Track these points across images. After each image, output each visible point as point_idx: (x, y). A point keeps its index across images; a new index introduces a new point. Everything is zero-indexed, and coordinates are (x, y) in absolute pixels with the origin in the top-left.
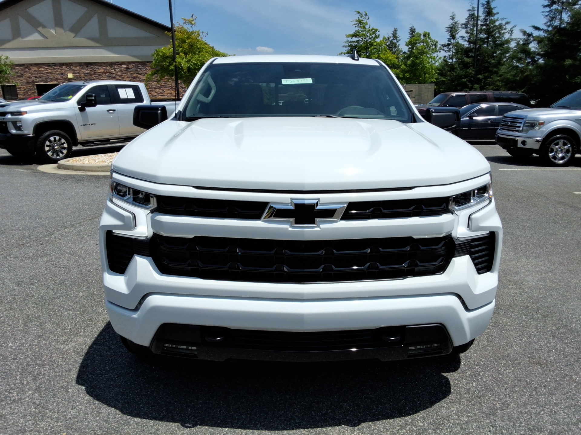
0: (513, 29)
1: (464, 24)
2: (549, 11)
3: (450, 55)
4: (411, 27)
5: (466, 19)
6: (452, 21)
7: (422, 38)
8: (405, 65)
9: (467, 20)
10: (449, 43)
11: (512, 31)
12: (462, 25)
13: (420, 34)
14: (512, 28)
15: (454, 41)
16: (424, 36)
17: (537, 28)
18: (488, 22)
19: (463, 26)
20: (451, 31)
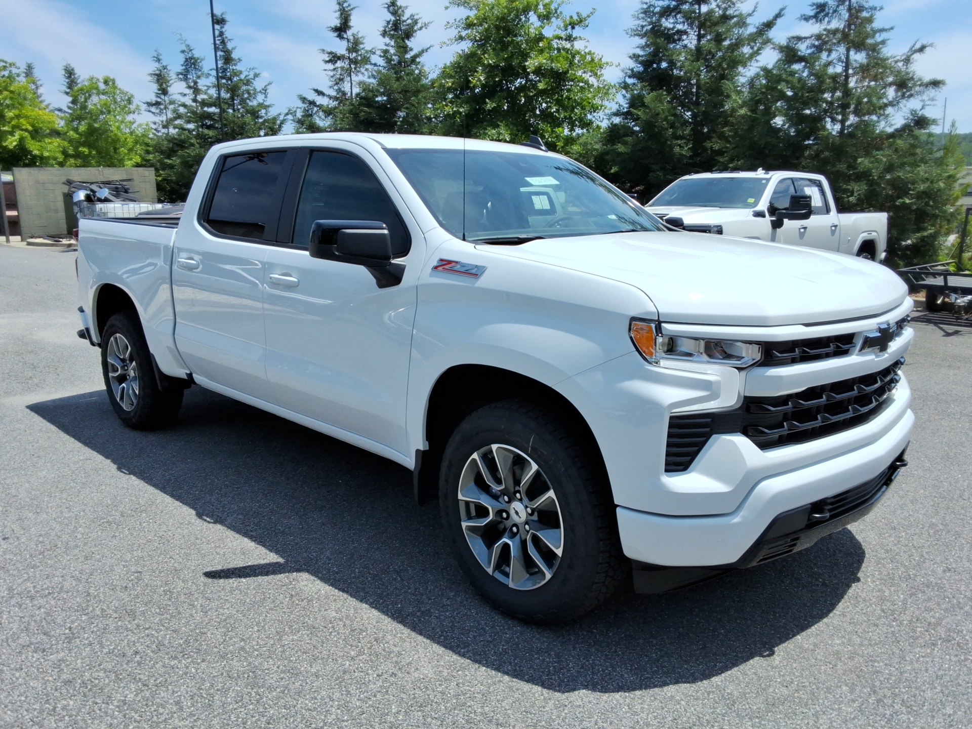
0: (268, 87)
1: (181, 74)
2: (334, 69)
3: (162, 122)
4: (65, 64)
5: (182, 65)
6: (157, 65)
7: (102, 86)
8: (76, 130)
9: (184, 67)
10: (159, 100)
11: (266, 90)
12: (178, 75)
13: (98, 80)
14: (265, 86)
15: (166, 98)
16: (106, 82)
17: (320, 93)
18: (228, 74)
19: (181, 76)
20: (158, 80)
